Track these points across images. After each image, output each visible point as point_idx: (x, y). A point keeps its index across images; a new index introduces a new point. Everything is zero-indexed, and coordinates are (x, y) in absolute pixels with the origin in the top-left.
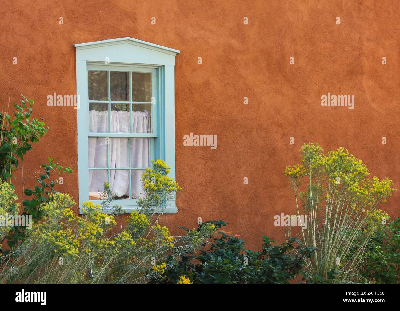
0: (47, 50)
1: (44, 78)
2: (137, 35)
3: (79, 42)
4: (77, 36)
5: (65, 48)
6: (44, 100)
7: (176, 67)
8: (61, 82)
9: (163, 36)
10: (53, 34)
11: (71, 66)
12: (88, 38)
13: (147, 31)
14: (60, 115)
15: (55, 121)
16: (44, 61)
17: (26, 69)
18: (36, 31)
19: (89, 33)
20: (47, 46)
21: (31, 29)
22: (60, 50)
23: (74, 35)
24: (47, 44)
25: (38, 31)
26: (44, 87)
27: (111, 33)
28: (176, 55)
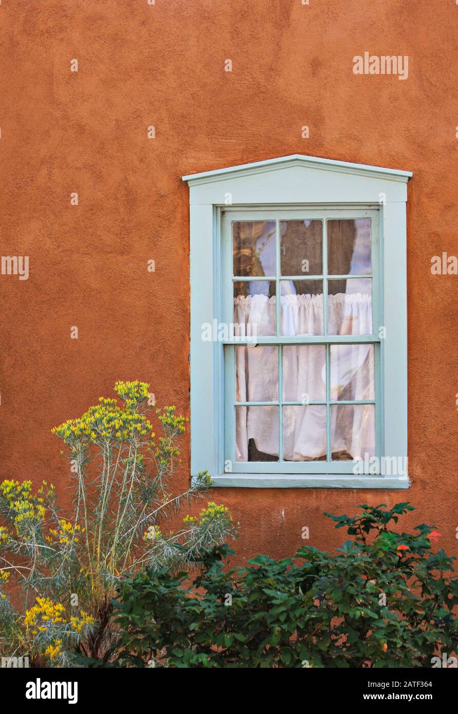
0: (126, 189)
1: (119, 240)
2: (321, 148)
3: (194, 172)
4: (191, 161)
5: (165, 184)
6: (120, 281)
7: (409, 203)
8: (155, 245)
9: (379, 146)
10: (141, 161)
11: (179, 216)
12: (213, 162)
13: (344, 140)
14: (151, 306)
15: (141, 318)
16: (122, 210)
17: (84, 227)
18: (107, 158)
19: (218, 153)
20: (128, 183)
21: (99, 156)
22: (154, 189)
23: (185, 160)
24: (127, 180)
25: (112, 158)
26: (119, 258)
27: (264, 150)
28: (407, 181)
